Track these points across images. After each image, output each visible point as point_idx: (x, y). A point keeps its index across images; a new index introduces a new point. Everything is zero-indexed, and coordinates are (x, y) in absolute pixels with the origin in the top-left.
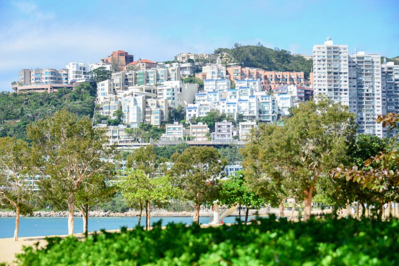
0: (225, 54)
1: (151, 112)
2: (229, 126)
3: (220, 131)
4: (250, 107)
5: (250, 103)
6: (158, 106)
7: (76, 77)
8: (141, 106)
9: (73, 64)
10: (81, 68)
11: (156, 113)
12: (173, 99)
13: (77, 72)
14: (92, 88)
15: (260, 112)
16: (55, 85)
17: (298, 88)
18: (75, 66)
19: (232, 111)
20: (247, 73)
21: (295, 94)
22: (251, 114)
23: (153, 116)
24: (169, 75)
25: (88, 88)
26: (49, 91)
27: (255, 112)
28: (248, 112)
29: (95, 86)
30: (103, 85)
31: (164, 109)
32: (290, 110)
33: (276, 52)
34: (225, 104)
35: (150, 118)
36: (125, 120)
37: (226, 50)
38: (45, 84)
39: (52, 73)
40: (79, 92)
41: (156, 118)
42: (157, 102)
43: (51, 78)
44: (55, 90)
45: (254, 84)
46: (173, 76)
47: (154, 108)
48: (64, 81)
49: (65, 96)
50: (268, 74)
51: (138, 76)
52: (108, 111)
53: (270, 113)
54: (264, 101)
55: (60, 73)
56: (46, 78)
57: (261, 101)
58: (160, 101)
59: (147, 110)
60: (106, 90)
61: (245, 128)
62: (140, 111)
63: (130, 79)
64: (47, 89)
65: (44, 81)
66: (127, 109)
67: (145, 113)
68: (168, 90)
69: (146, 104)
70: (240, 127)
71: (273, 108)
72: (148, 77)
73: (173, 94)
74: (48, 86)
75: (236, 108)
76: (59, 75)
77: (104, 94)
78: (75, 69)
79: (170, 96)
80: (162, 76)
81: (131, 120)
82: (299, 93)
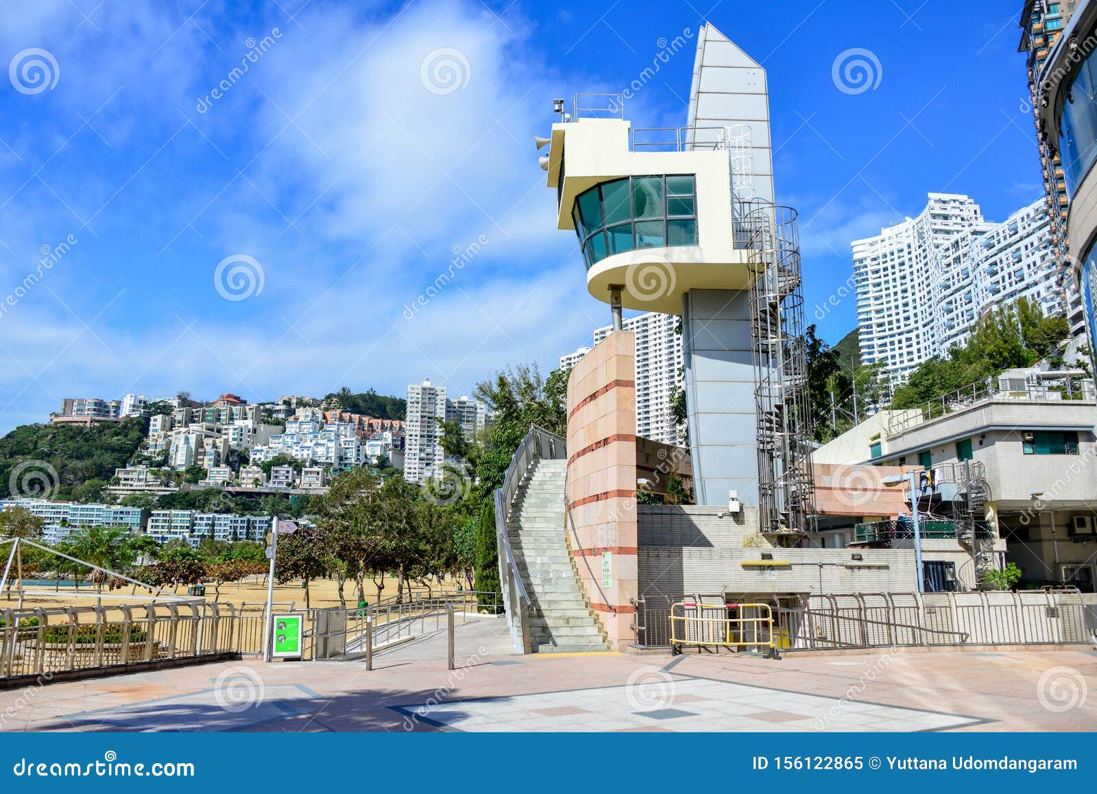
0: (335, 399)
1: (205, 453)
2: (288, 472)
3: (276, 477)
4: (328, 453)
5: (328, 448)
6: (215, 446)
7: (133, 411)
8: (193, 446)
9: (131, 397)
10: (140, 402)
11: (211, 454)
12: (241, 440)
13: (134, 406)
14: (143, 426)
15: (341, 459)
16: (95, 418)
17: (393, 435)
18: (133, 399)
19: (305, 456)
20: (348, 418)
21: (390, 441)
22: (327, 461)
23: (206, 458)
24: (245, 414)
25: (139, 423)
26: (88, 425)
27: (333, 459)
28: (324, 458)
29: (148, 420)
30: (155, 420)
31: (221, 450)
32: (378, 458)
33: (392, 400)
34: (298, 448)
35: (203, 460)
36: (172, 463)
37: (335, 396)
38: (84, 417)
39: (96, 404)
40: (125, 427)
41: (210, 460)
42: (214, 442)
43: (95, 410)
44: (96, 424)
45: (346, 428)
46: (249, 416)
47: (209, 449)
48: (112, 414)
49: (106, 432)
50: (374, 421)
51: (207, 413)
52: (153, 450)
53: (353, 461)
54: (347, 446)
55: (108, 404)
56: (89, 410)
57: (343, 446)
58: (218, 441)
59: (201, 450)
60: (159, 426)
61: (309, 475)
62: (192, 452)
63: (196, 417)
64: (86, 422)
65: (86, 413)
66: (175, 449)
67: (197, 453)
68: (235, 429)
69: (200, 444)
70: (303, 472)
71: (358, 455)
72: (220, 415)
73: (241, 435)
74: (88, 419)
75: (310, 452)
76: (106, 406)
77: (156, 430)
78: (132, 402)
79: (236, 436)
80: (237, 415)
81: (178, 462)
82: (393, 440)
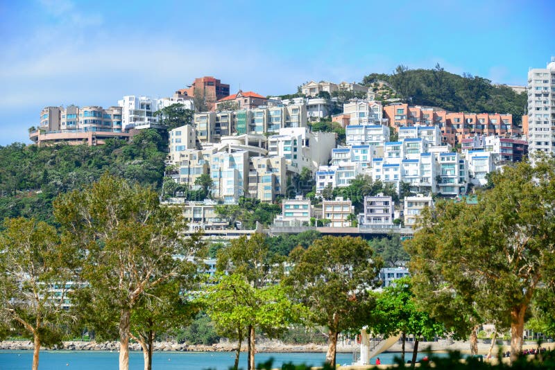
0: (381, 83)
1: (257, 179)
2: (386, 203)
3: (372, 211)
4: (422, 172)
5: (422, 166)
6: (270, 169)
7: (135, 119)
8: (241, 170)
9: (130, 99)
10: (142, 106)
11: (267, 181)
12: (295, 157)
13: (136, 112)
14: (161, 139)
15: (438, 179)
16: (99, 133)
17: (502, 141)
18: (133, 102)
19: (392, 178)
20: (418, 115)
21: (497, 150)
22: (424, 184)
23: (261, 186)
24: (288, 117)
25: (154, 139)
26: (90, 143)
27: (431, 180)
28: (418, 180)
29: (165, 136)
30: (179, 133)
31: (279, 174)
32: (488, 176)
33: (466, 80)
34: (380, 167)
35: (256, 188)
36: (216, 193)
37: (383, 77)
38: (83, 132)
39: (95, 113)
40: (138, 144)
41: (266, 188)
42: (269, 162)
43: (94, 122)
44: (100, 142)
45: (430, 133)
46: (294, 119)
47: (262, 172)
48: (115, 126)
49: (116, 152)
50: (453, 116)
51: (237, 119)
52: (186, 176)
53: (456, 181)
54: (446, 161)
55: (109, 113)
56: (86, 122)
57: (440, 161)
58: (273, 161)
59: (251, 175)
60: (185, 142)
61: (414, 207)
62: (240, 177)
63: (224, 124)
64: (87, 139)
65: (82, 126)
66: (218, 174)
67: (248, 180)
68: (287, 142)
69: (249, 166)
70: (406, 204)
71: (461, 173)
72: (253, 121)
73: (295, 150)
74: (89, 135)
75: (398, 173)
76: (107, 116)
77: (181, 148)
78: (133, 107)
79: (289, 152)
80: (277, 119)
81: (224, 193)
82: (503, 149)
